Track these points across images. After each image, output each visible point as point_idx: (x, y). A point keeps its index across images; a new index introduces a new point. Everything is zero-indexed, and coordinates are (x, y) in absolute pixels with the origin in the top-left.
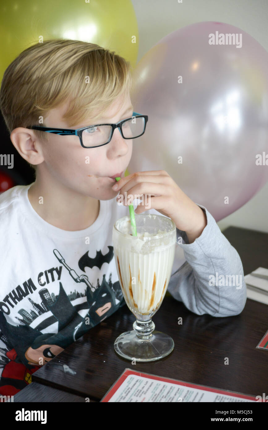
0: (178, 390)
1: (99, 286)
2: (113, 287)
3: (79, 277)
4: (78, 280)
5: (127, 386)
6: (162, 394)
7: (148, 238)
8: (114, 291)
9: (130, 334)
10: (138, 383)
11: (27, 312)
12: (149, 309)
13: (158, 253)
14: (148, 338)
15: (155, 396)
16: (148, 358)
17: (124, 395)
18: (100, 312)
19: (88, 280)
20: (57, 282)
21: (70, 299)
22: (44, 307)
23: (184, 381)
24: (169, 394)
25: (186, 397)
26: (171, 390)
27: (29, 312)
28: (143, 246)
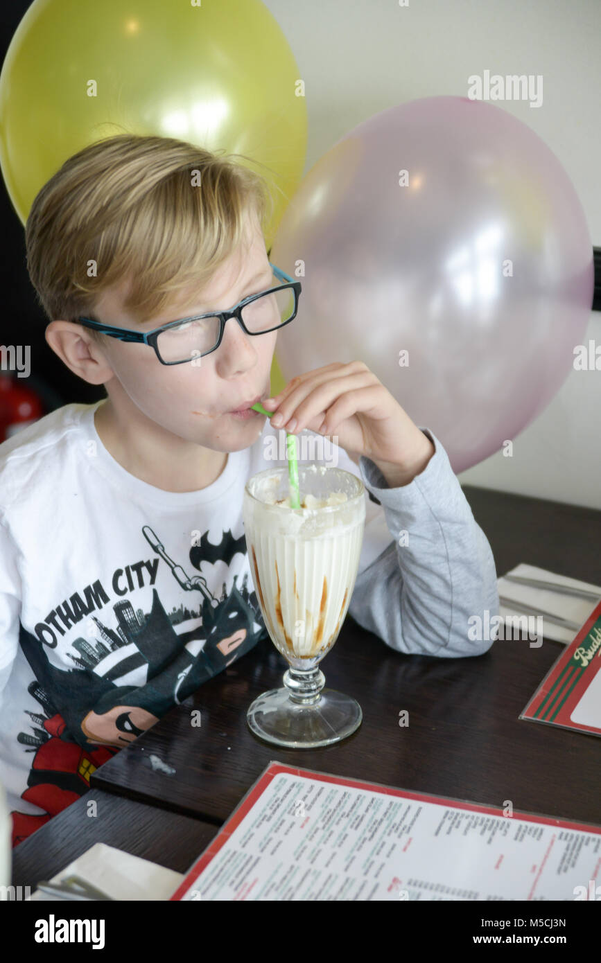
0: (372, 802)
1: (225, 597)
2: (251, 601)
3: (190, 580)
4: (188, 586)
5: (274, 796)
6: (341, 810)
7: (312, 512)
8: (252, 607)
9: (277, 695)
10: (294, 790)
11: (88, 644)
12: (313, 648)
13: (332, 539)
14: (311, 701)
15: (328, 813)
16: (313, 739)
17: (268, 812)
18: (227, 646)
19: (205, 586)
20: (148, 588)
21: (172, 622)
22: (121, 636)
23: (382, 783)
24: (354, 810)
25: (388, 814)
26: (359, 801)
27: (93, 644)
28: (303, 527)
